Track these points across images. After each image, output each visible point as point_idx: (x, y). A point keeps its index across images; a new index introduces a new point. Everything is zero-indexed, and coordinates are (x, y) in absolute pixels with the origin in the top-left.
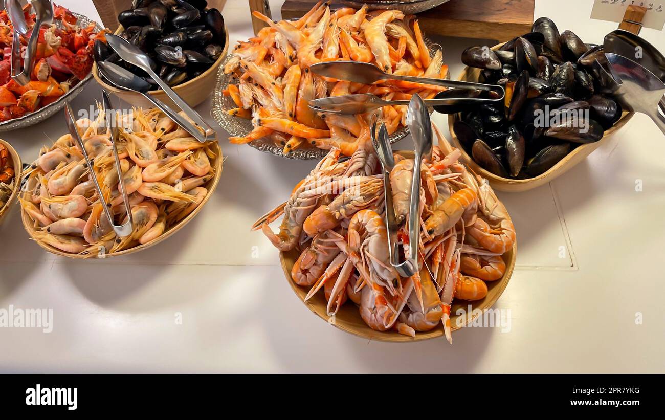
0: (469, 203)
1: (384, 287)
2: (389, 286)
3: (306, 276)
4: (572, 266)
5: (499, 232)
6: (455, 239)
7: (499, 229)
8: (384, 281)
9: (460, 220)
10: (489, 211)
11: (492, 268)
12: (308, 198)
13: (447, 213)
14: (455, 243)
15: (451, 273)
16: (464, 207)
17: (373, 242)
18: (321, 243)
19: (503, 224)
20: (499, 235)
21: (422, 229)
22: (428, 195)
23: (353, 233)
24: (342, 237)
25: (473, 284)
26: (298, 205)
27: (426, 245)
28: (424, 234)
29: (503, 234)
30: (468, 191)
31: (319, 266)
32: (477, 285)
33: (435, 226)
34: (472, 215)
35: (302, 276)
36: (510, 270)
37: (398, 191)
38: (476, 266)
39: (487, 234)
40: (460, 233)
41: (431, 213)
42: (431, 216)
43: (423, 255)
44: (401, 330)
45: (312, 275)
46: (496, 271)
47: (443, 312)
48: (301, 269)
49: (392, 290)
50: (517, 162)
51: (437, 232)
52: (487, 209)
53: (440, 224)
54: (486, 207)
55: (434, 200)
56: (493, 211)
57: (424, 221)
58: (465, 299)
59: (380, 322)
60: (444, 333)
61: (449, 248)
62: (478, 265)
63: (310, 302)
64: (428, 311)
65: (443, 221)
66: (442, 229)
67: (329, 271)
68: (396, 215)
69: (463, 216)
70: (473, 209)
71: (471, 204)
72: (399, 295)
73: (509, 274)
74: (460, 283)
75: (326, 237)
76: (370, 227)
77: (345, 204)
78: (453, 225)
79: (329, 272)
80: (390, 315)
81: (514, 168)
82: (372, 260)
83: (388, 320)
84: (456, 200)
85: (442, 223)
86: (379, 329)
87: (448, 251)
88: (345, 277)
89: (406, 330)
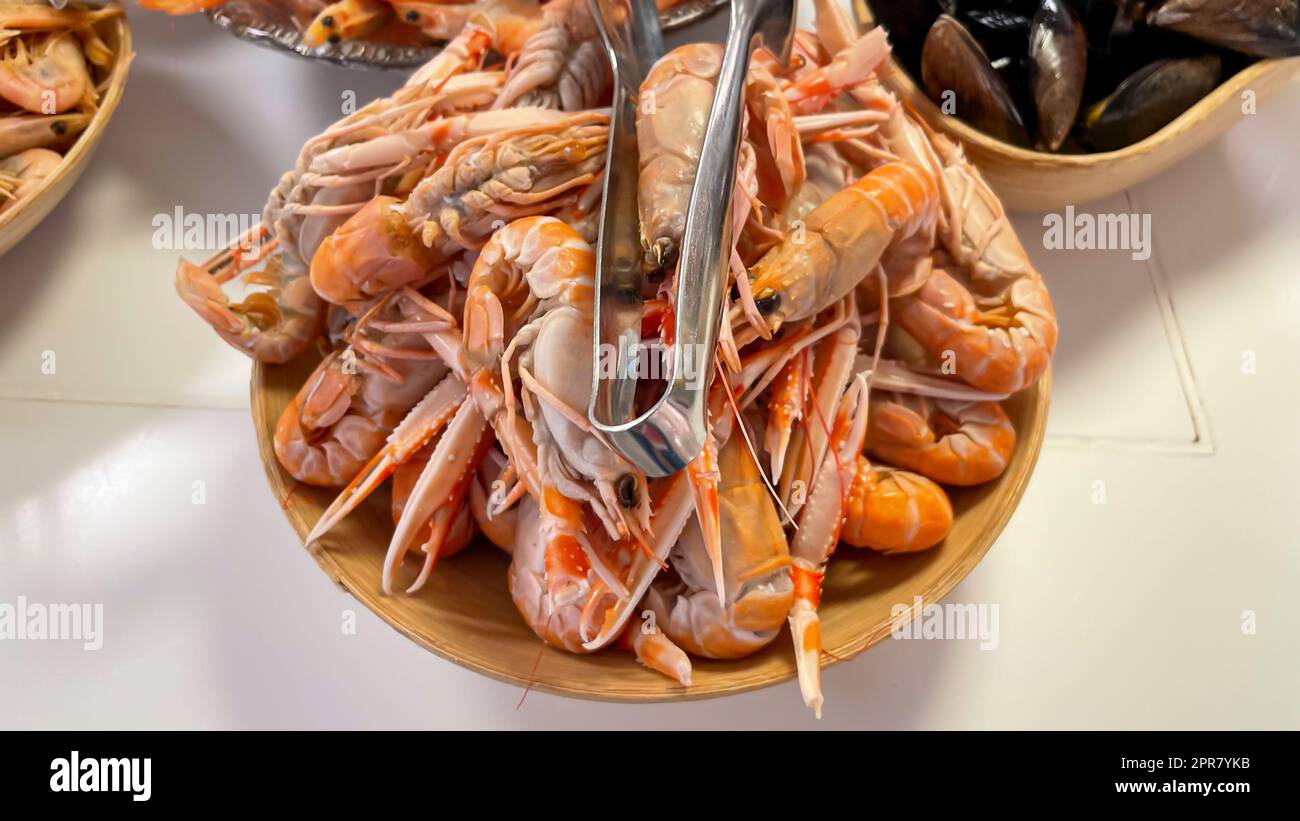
0: (911, 211)
1: (586, 507)
2: (601, 501)
3: (323, 451)
4: (1197, 440)
5: (1004, 320)
6: (853, 337)
7: (1003, 309)
8: (586, 482)
9: (875, 272)
10: (974, 247)
11: (969, 444)
12: (344, 173)
13: (830, 239)
14: (852, 351)
15: (831, 455)
16: (892, 224)
17: (549, 333)
18: (376, 336)
19: (1020, 294)
20: (1006, 328)
21: (735, 295)
22: (768, 175)
23: (482, 301)
24: (448, 316)
25: (907, 497)
26: (307, 196)
27: (747, 353)
28: (743, 314)
29: (1019, 325)
30: (911, 170)
31: (369, 418)
32: (920, 501)
33: (786, 283)
34: (914, 258)
35: (307, 452)
36: (1030, 451)
37: (657, 150)
38: (918, 434)
39: (965, 325)
40: (869, 320)
41: (776, 238)
42: (774, 250)
43: (738, 389)
44: (645, 653)
45: (344, 450)
46: (985, 452)
47: (797, 594)
48: (304, 427)
49: (613, 516)
50: (1063, 100)
51: (793, 305)
52: (968, 240)
53: (805, 279)
54: (964, 233)
55: (788, 191)
56: (987, 247)
57: (748, 265)
58: (875, 547)
59: (570, 627)
60: (794, 673)
61: (831, 370)
62: (925, 431)
63: (329, 546)
64: (744, 591)
65: (817, 268)
66: (812, 298)
67: (402, 438)
68: (643, 237)
69: (887, 258)
70: (920, 237)
71: (917, 214)
72: (637, 534)
73: (1026, 466)
74: (861, 490)
75: (396, 314)
76: (542, 279)
77: (460, 194)
78: (848, 288)
79: (401, 442)
80: (607, 602)
81: (1050, 122)
82: (544, 407)
83: (598, 619)
84: (867, 194)
85: (811, 272)
86: (568, 646)
87: (827, 380)
88: (453, 462)
89: (661, 657)
